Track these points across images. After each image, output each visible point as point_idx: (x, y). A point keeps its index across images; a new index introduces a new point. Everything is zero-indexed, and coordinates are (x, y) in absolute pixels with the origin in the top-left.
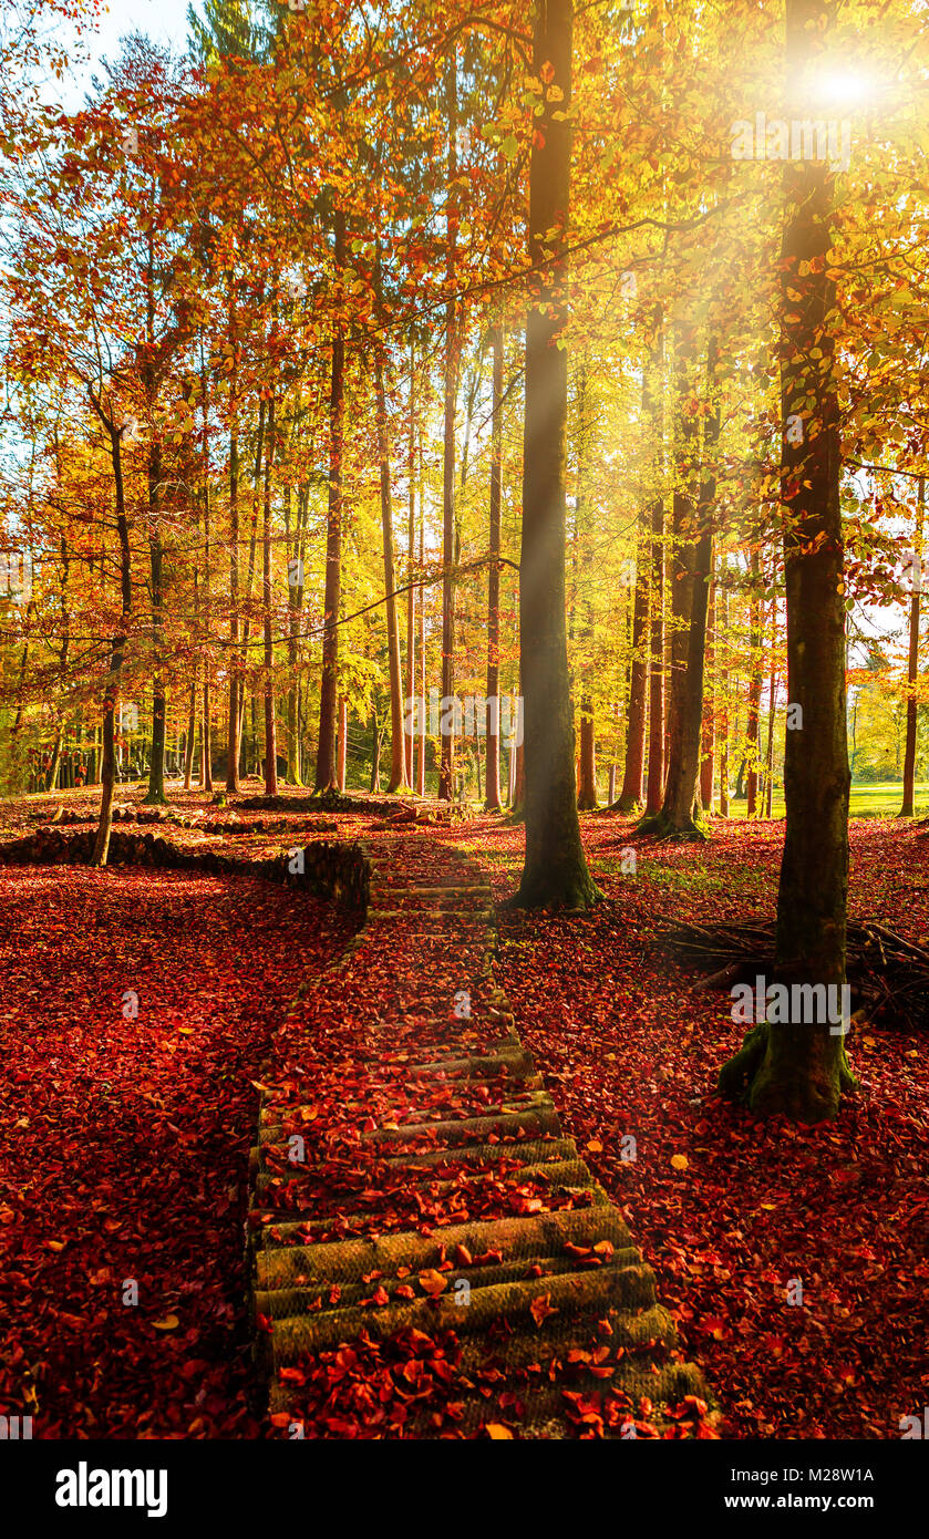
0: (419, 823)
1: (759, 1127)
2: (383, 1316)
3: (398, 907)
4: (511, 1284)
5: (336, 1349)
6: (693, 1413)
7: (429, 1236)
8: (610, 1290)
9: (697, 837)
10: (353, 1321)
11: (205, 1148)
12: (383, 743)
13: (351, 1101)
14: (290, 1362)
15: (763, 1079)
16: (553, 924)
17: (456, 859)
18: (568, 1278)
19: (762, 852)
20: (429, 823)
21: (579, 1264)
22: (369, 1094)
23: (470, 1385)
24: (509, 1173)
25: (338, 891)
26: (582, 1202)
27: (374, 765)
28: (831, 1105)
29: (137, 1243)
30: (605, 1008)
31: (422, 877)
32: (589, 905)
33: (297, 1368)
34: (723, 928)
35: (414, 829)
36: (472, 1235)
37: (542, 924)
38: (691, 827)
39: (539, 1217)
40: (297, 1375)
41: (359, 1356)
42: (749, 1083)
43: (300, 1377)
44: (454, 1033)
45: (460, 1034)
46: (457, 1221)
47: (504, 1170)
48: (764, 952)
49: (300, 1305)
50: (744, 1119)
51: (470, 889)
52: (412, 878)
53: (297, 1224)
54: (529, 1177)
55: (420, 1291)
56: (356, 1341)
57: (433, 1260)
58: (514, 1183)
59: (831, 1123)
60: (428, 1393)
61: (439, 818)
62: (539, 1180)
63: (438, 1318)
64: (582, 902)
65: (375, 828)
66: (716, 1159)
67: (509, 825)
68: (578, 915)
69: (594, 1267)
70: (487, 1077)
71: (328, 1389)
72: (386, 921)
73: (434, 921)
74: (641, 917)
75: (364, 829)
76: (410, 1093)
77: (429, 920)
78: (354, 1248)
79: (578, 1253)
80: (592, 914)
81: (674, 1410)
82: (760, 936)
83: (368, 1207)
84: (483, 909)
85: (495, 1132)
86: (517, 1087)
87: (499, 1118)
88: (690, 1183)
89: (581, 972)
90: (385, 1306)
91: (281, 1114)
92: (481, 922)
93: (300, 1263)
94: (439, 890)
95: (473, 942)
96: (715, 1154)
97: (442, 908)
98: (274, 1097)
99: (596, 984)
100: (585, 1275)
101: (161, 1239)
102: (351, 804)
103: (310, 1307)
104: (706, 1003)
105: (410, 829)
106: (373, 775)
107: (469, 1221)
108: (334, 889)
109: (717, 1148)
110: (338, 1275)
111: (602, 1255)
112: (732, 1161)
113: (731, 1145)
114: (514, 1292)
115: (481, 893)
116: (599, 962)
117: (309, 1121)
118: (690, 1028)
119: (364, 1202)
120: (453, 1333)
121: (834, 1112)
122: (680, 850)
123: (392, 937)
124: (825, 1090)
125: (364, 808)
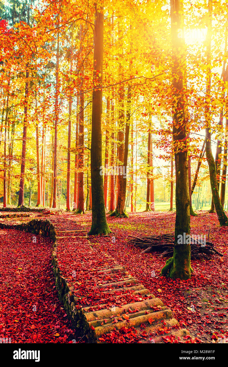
0: (51, 214)
1: (174, 282)
2: (118, 325)
3: (64, 236)
4: (143, 316)
5: (110, 333)
6: (189, 338)
7: (121, 307)
8: (163, 315)
9: (125, 217)
10: (112, 326)
11: (41, 296)
12: (32, 193)
13: (87, 280)
14: (101, 336)
15: (173, 271)
16: (101, 239)
17: (74, 223)
18: (155, 313)
19: (142, 220)
20: (53, 214)
21: (156, 310)
22: (91, 278)
23: (141, 337)
24: (132, 293)
25: (41, 232)
26: (150, 298)
27: (30, 199)
28: (189, 275)
29: (36, 319)
30: (123, 258)
31: (68, 228)
32: (109, 234)
33: (102, 338)
34: (146, 238)
35: (50, 216)
36: (131, 306)
37: (98, 239)
38: (124, 214)
39: (143, 301)
40: (102, 339)
41: (115, 333)
42: (169, 272)
43: (104, 340)
44: (103, 264)
45: (104, 264)
46: (125, 304)
47: (131, 292)
48: (158, 243)
49: (99, 324)
50: (170, 280)
51: (81, 231)
52: (66, 228)
53: (89, 307)
54: (137, 294)
55: (124, 319)
56: (114, 331)
57: (124, 312)
58: (134, 295)
59: (190, 279)
60: (133, 340)
61: (56, 213)
62: (139, 294)
63: (129, 324)
64: (107, 233)
65: (39, 216)
66: (167, 289)
67: (76, 214)
68: (107, 236)
69: (158, 311)
70: (116, 273)
71: (112, 341)
72: (61, 239)
73: (74, 239)
74: (122, 236)
75: (36, 216)
76: (100, 277)
77: (72, 239)
78: (105, 311)
79: (154, 308)
80: (110, 236)
81: (185, 338)
82: (156, 240)
83: (103, 303)
84: (85, 235)
85: (124, 284)
86: (124, 275)
87: (124, 281)
88: (164, 295)
89: (113, 250)
90: (117, 322)
91: (72, 284)
92: (85, 239)
93: (95, 315)
94: (73, 231)
95: (86, 244)
96: (167, 288)
97: (75, 235)
98: (68, 280)
99: (118, 253)
100: (158, 313)
101: (42, 318)
102: (30, 209)
103: (101, 324)
104: (146, 256)
105: (49, 216)
106: (29, 201)
107: (127, 304)
108: (39, 232)
109: (166, 287)
110: (104, 317)
111: (159, 308)
112: (171, 289)
113: (169, 286)
114: (144, 318)
115: (84, 231)
116: (116, 248)
117: (80, 285)
118: (145, 262)
119: (102, 301)
120: (133, 327)
121: (190, 277)
122: (122, 220)
123: (65, 243)
124: (188, 272)
125: (33, 210)
